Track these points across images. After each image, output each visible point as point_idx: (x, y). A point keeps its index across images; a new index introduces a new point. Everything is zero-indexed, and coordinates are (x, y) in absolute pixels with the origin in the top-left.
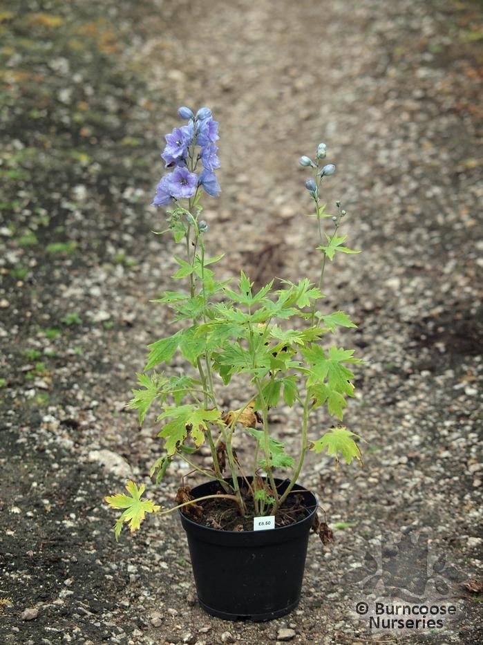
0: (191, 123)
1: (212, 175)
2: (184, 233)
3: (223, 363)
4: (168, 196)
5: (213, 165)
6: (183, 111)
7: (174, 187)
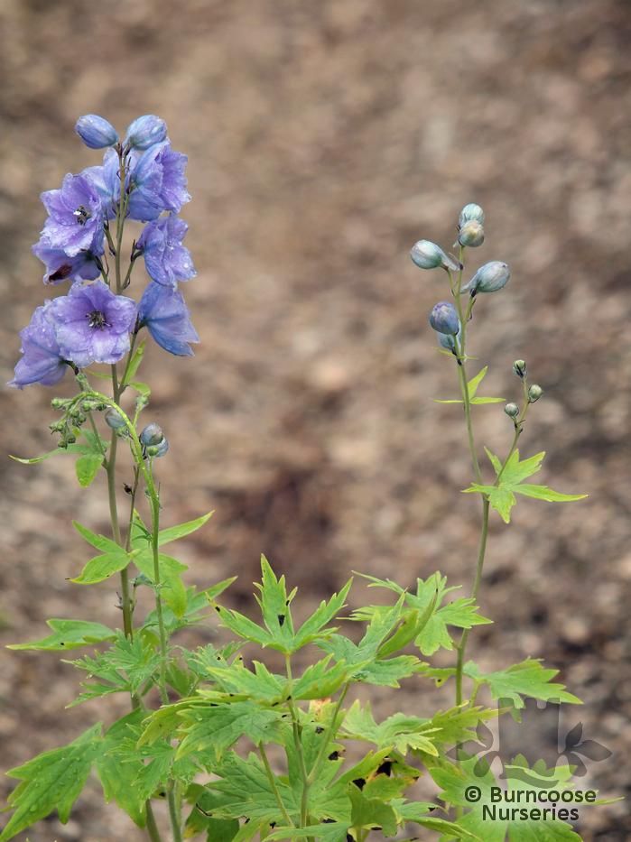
0: (112, 157)
1: (174, 300)
2: (101, 458)
3: (218, 814)
4: (53, 360)
5: (177, 273)
6: (89, 127)
7: (70, 335)
